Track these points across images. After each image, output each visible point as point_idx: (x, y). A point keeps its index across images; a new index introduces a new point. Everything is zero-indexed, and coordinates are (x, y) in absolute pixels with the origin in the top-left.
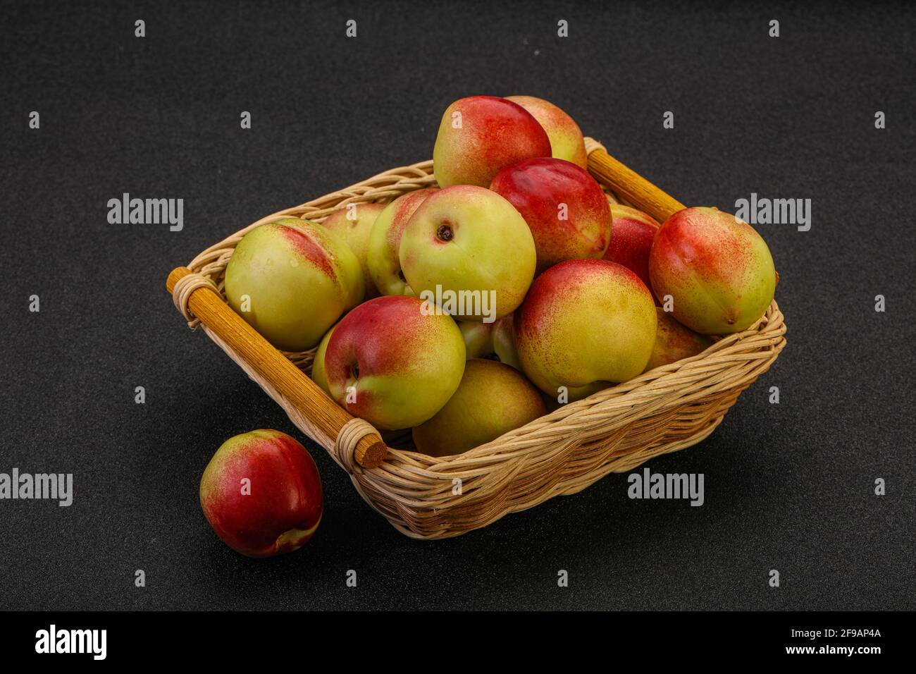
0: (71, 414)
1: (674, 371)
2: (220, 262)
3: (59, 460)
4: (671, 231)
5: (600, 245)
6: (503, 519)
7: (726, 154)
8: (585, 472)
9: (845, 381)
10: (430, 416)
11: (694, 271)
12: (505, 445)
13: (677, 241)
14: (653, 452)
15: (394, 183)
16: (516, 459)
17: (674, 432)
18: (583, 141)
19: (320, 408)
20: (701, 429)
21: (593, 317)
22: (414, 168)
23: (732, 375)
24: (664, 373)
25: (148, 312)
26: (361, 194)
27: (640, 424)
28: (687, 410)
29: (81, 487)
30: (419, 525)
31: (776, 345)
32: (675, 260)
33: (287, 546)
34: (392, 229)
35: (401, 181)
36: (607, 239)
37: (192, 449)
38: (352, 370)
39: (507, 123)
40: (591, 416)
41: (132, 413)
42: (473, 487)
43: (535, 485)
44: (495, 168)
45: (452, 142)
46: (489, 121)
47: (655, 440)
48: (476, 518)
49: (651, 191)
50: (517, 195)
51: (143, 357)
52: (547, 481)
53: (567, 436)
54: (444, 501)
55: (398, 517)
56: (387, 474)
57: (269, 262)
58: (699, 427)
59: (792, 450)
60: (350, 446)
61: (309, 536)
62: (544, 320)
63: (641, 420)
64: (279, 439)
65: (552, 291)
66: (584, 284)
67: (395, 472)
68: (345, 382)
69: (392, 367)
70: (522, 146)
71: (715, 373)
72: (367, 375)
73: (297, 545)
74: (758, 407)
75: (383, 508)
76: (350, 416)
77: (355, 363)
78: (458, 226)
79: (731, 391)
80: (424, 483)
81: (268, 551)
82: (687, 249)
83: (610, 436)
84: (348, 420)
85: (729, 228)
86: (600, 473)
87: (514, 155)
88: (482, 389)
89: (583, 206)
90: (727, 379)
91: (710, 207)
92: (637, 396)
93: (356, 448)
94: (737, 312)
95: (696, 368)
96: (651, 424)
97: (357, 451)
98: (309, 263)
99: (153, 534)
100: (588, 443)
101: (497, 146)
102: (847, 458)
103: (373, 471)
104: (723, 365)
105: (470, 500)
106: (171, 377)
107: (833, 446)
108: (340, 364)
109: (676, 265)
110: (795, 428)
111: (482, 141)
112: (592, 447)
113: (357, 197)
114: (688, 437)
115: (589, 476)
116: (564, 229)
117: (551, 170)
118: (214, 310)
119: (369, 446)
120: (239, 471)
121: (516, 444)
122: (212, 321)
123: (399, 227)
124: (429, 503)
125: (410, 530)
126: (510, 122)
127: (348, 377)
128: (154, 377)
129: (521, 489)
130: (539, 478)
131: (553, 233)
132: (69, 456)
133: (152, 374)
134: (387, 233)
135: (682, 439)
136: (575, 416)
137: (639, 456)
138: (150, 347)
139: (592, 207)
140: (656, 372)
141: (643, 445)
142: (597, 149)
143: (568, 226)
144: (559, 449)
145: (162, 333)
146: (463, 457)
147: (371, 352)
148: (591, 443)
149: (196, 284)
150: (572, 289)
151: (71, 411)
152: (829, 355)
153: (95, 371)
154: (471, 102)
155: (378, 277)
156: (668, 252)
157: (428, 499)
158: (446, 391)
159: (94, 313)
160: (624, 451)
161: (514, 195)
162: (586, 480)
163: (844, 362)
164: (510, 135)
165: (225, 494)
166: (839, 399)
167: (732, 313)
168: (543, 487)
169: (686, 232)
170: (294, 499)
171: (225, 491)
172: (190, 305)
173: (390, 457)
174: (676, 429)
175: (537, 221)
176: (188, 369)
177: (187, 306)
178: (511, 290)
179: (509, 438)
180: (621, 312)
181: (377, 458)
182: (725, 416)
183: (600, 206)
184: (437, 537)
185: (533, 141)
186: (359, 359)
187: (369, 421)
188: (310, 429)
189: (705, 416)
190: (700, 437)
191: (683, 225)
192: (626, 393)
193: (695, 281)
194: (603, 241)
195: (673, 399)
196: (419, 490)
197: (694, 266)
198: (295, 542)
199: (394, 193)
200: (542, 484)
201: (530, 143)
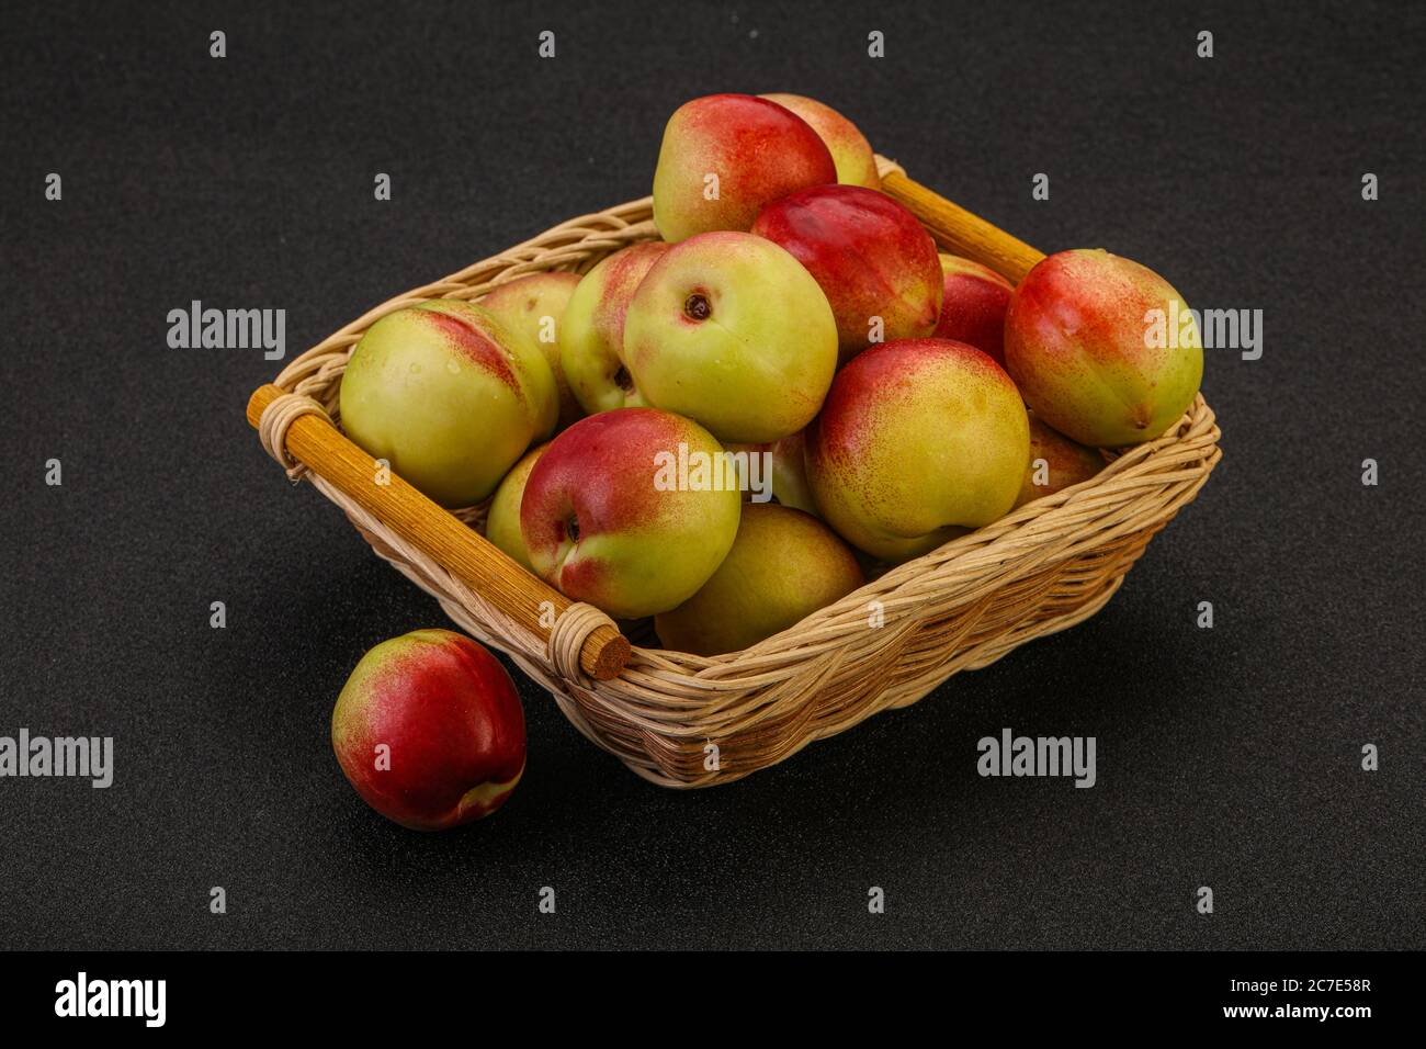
0: (102, 624)
1: (1059, 506)
2: (323, 375)
3: (94, 697)
4: (1039, 289)
5: (931, 317)
6: (806, 749)
7: (1068, 175)
8: (925, 671)
9: (1300, 512)
10: (689, 596)
11: (1081, 348)
12: (812, 633)
13: (1052, 302)
14: (1025, 635)
15: (578, 240)
16: (830, 654)
17: (1055, 602)
18: (873, 160)
19: (517, 590)
20: (1095, 595)
21: (934, 427)
22: (607, 215)
23: (1145, 508)
24: (1044, 510)
25: (201, 462)
26: (530, 259)
27: (1008, 592)
28: (1078, 566)
29: (134, 737)
30: (680, 765)
31: (1207, 458)
32: (1049, 333)
33: (475, 810)
34: (603, 306)
35: (589, 237)
36: (939, 306)
37: (300, 669)
38: (568, 528)
39: (770, 133)
40: (941, 581)
41: (198, 619)
42: (767, 701)
43: (854, 694)
44: (754, 205)
45: (684, 167)
46: (741, 133)
47: (1026, 615)
48: (768, 750)
49: (985, 232)
50: (797, 243)
51: (203, 532)
52: (871, 687)
53: (903, 614)
54: (722, 725)
55: (646, 757)
56: (634, 687)
57: (414, 368)
58: (1093, 592)
59: (1233, 622)
60: (573, 646)
61: (508, 792)
62: (859, 436)
63: (1010, 584)
64: (456, 642)
65: (869, 390)
66: (917, 376)
67: (645, 684)
68: (557, 547)
69: (633, 519)
70: (795, 169)
71: (1120, 505)
72: (594, 533)
73: (490, 807)
74: (1172, 559)
75: (619, 745)
76: (566, 601)
77: (571, 517)
78: (719, 295)
79: (1143, 534)
80: (692, 698)
81: (446, 819)
82: (1068, 315)
83: (966, 612)
84: (566, 607)
85: (1130, 278)
86: (943, 673)
87: (782, 183)
88: (765, 549)
89: (902, 257)
90: (1137, 515)
91: (1094, 248)
92: (1008, 546)
93: (582, 648)
94: (1149, 409)
95: (1092, 498)
96: (1025, 590)
97: (584, 654)
98: (477, 367)
99: (259, 804)
100: (933, 624)
101: (756, 170)
102: (1320, 629)
103: (608, 683)
104: (1133, 493)
105: (763, 721)
106: (250, 560)
107: (1296, 612)
108: (548, 520)
109: (1051, 339)
110: (1234, 589)
111: (731, 165)
112: (940, 630)
113: (524, 264)
114: (1076, 609)
115: (930, 676)
116: (875, 294)
117: (846, 203)
118: (330, 449)
119: (603, 644)
120: (398, 695)
121: (830, 629)
122: (328, 466)
123: (613, 303)
124: (700, 729)
125: (663, 776)
126: (775, 133)
127: (561, 539)
128: (225, 561)
129: (834, 701)
130: (860, 684)
131: (858, 301)
132: (108, 691)
133: (220, 557)
134: (594, 314)
135: (1068, 612)
136: (917, 581)
137: (1003, 642)
138: (212, 516)
139: (914, 257)
140: (1032, 509)
141: (1009, 625)
142: (891, 173)
143: (880, 289)
144: (893, 635)
145: (228, 493)
146: (750, 655)
147: (597, 498)
148: (939, 624)
149: (297, 410)
150: (899, 385)
151: (101, 621)
152: (1269, 474)
153: (130, 558)
154: (710, 104)
155: (582, 384)
156: (1038, 320)
157: (699, 723)
158: (716, 554)
159: (116, 467)
160: (982, 635)
161: (794, 245)
162: (926, 683)
163: (1295, 483)
164: (776, 153)
165: (377, 732)
166: (1296, 540)
167: (1142, 411)
168: (865, 697)
169: (1064, 289)
170: (485, 735)
171: (376, 728)
172: (289, 442)
173: (634, 660)
174: (1059, 598)
175: (832, 282)
176: (276, 547)
177: (284, 446)
178: (805, 391)
179: (817, 621)
180: (977, 416)
181: (617, 663)
182: (1126, 575)
183: (927, 255)
184: (706, 784)
185: (811, 160)
186: (580, 509)
187: (598, 607)
188: (501, 625)
189: (1101, 576)
190: (1092, 608)
191: (1059, 279)
192: (988, 542)
193: (1083, 364)
194: (934, 310)
195: (1059, 549)
196: (683, 709)
197: (1082, 341)
198: (487, 803)
199: (580, 255)
200: (865, 691)
201: (807, 164)
